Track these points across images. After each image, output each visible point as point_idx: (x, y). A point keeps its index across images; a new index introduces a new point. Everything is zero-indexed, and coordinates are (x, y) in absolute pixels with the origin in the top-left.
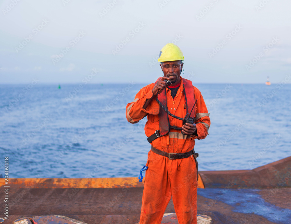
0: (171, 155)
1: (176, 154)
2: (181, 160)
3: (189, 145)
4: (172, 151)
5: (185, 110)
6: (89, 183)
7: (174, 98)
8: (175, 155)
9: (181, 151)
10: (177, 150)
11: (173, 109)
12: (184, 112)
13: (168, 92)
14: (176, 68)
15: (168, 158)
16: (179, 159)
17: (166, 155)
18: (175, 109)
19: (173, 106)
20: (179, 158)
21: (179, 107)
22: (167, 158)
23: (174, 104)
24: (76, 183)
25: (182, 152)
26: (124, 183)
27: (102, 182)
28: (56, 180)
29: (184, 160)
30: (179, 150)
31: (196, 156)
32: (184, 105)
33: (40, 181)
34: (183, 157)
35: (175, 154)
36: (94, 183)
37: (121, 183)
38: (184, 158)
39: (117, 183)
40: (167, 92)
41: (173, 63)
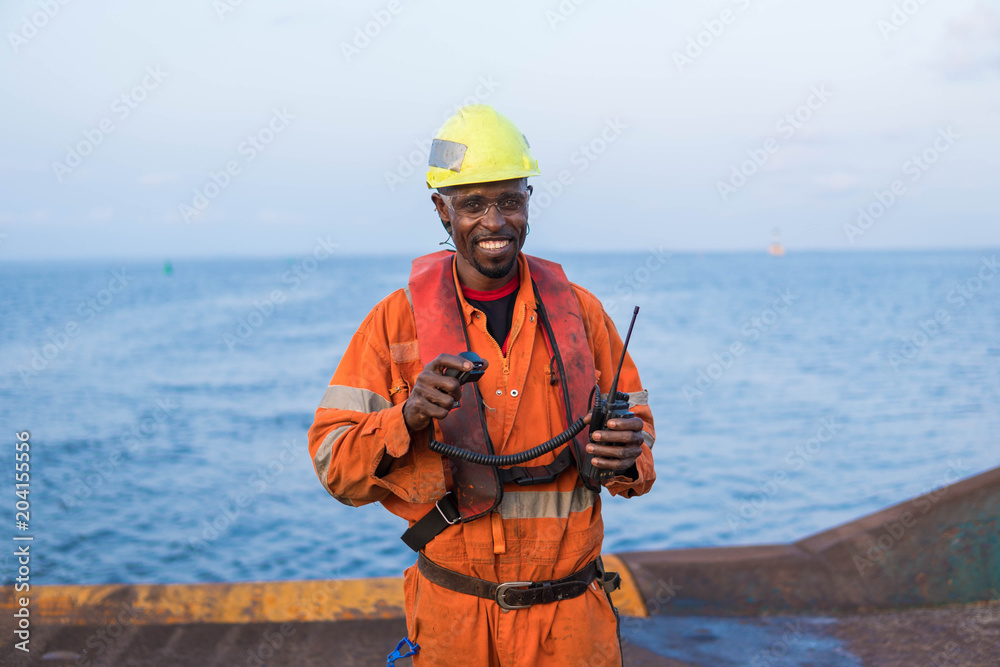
0: (507, 591)
1: (530, 587)
2: (553, 606)
3: (582, 543)
4: (513, 574)
5: (557, 388)
6: (256, 603)
7: (502, 343)
8: (527, 589)
9: (553, 572)
10: (534, 568)
11: (506, 392)
12: (552, 396)
13: (472, 322)
14: (512, 209)
15: (497, 606)
16: (546, 607)
17: (487, 591)
18: (514, 393)
19: (506, 378)
20: (545, 600)
21: (531, 379)
22: (493, 606)
23: (507, 369)
24: (209, 605)
25: (558, 576)
26: (372, 600)
27: (300, 597)
28: (143, 594)
29: (567, 605)
30: (545, 567)
31: (610, 583)
32: (547, 369)
33: (89, 598)
34: (560, 597)
35: (524, 587)
36: (273, 601)
37: (364, 601)
38: (564, 598)
39: (350, 602)
40: (469, 321)
41: (500, 190)
